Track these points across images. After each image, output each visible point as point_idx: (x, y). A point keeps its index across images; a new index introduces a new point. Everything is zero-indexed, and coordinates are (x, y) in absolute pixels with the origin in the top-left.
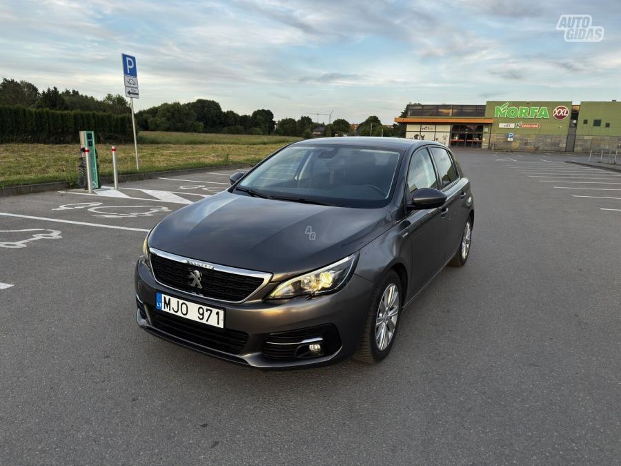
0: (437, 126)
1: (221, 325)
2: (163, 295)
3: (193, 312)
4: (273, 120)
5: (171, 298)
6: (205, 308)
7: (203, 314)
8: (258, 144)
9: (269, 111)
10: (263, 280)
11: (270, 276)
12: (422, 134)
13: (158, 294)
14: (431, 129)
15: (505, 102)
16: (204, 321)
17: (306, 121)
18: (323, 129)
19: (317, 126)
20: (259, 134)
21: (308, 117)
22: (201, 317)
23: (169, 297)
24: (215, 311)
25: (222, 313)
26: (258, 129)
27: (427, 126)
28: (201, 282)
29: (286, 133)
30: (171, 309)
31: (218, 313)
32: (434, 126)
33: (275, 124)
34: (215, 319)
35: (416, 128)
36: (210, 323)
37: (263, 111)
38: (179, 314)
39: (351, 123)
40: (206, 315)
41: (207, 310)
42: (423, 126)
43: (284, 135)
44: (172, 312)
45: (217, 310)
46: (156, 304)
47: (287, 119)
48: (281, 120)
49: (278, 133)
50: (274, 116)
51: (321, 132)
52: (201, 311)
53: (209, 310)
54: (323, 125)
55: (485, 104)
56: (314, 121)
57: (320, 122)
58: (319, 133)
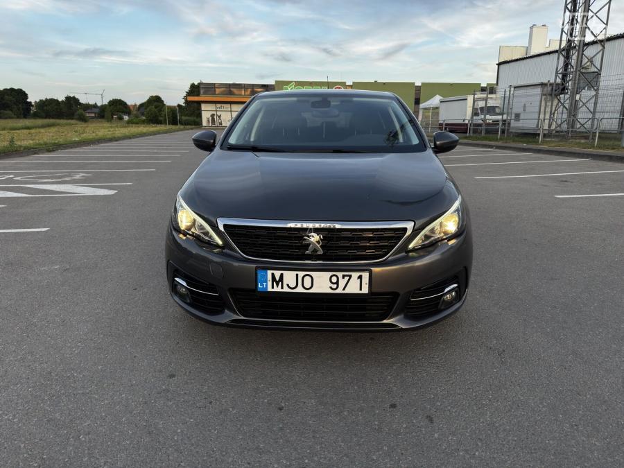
0: (233, 105)
1: (365, 290)
2: (270, 272)
3: (321, 283)
4: (28, 100)
5: (284, 272)
6: (340, 274)
7: (337, 283)
8: (19, 129)
9: (21, 90)
10: (405, 230)
11: (412, 224)
12: (219, 113)
13: (260, 273)
14: (227, 108)
15: (291, 82)
16: (339, 291)
17: (72, 102)
18: (97, 110)
19: (88, 107)
20: (10, 118)
21: (74, 97)
22: (335, 286)
23: (280, 272)
24: (355, 275)
25: (366, 276)
26: (8, 112)
27: (223, 105)
28: (321, 246)
29: (48, 116)
30: (285, 286)
31: (360, 277)
32: (229, 105)
33: (32, 106)
34: (355, 284)
35: (211, 107)
36: (349, 290)
37: (12, 90)
38: (300, 289)
39: (129, 103)
40: (342, 282)
41: (344, 276)
42: (218, 105)
43: (46, 118)
44: (286, 289)
45: (359, 274)
46: (257, 285)
47: (46, 99)
48: (38, 101)
49: (36, 116)
50: (29, 96)
51: (95, 113)
52: (334, 279)
53: (347, 276)
54: (95, 106)
55: (274, 83)
56: (83, 101)
57: (92, 102)
58: (93, 115)
